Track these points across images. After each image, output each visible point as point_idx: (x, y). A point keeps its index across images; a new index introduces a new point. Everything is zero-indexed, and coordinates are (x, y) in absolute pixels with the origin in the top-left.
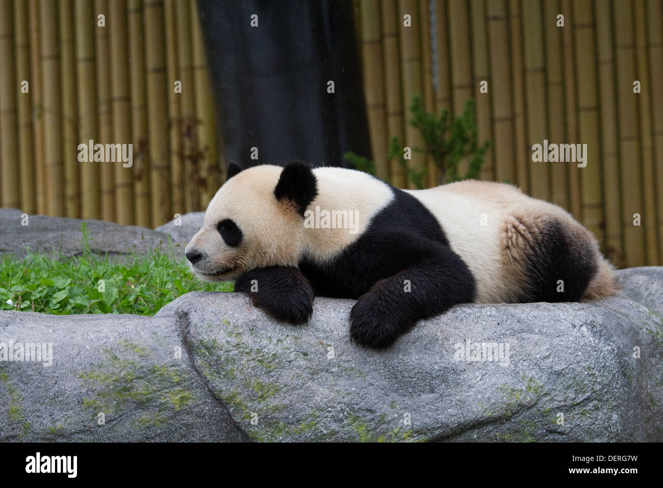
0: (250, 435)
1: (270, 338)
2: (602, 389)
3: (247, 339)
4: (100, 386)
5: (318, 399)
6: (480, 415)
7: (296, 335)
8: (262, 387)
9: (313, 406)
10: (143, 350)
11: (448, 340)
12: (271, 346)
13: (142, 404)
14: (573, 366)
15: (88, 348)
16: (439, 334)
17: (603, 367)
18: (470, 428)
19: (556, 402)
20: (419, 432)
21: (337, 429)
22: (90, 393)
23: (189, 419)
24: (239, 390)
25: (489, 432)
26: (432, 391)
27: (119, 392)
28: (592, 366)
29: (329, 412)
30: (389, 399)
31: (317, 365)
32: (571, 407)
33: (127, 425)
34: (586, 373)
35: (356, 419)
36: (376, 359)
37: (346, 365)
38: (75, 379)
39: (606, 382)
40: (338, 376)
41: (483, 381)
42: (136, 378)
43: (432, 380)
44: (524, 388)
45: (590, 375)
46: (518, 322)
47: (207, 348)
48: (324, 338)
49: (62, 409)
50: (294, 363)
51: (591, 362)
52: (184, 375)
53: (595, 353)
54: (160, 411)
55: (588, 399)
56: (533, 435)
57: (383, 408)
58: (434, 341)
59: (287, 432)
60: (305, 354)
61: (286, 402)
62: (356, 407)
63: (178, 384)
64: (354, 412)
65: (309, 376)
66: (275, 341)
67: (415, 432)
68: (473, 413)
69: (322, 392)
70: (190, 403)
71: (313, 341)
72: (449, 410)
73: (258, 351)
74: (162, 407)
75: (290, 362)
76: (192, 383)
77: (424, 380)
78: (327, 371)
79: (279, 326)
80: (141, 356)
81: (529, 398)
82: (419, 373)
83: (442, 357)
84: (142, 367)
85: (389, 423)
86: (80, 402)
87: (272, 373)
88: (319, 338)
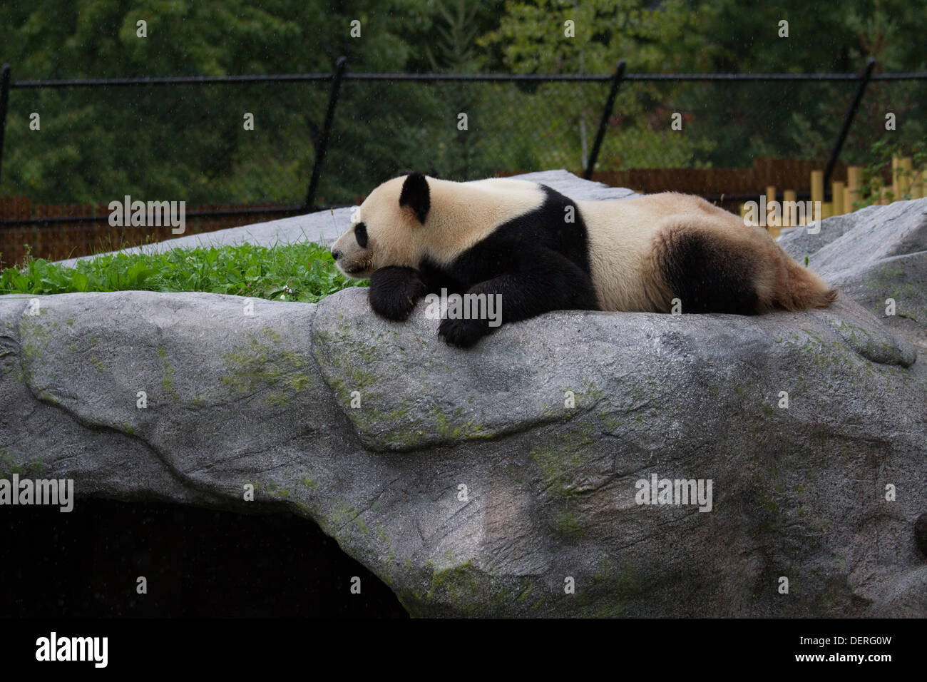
0: (351, 418)
1: (373, 332)
2: (662, 397)
3: (353, 333)
4: (238, 366)
5: (409, 390)
6: (541, 415)
7: (397, 331)
8: (361, 376)
9: (404, 396)
10: (278, 336)
11: (529, 344)
12: (372, 340)
13: (272, 384)
14: (634, 374)
15: (236, 332)
16: (520, 337)
17: (666, 377)
18: (532, 426)
19: (613, 407)
20: (489, 426)
21: (422, 418)
22: (229, 371)
23: (306, 400)
24: (342, 378)
25: (550, 431)
26: (507, 390)
27: (254, 373)
28: (654, 375)
29: (418, 402)
30: (468, 395)
31: (412, 360)
32: (628, 412)
33: (259, 401)
34: (646, 382)
35: (439, 410)
36: (462, 357)
37: (437, 361)
38: (220, 359)
39: (667, 391)
40: (429, 370)
41: (549, 383)
42: (267, 361)
43: (508, 379)
44: (584, 392)
45: (650, 384)
46: (597, 330)
47: (322, 338)
48: (421, 335)
49: (206, 384)
50: (392, 356)
51: (654, 372)
52: (305, 361)
53: (659, 363)
54: (284, 391)
55: (646, 406)
56: (590, 437)
57: (462, 402)
58: (515, 343)
59: (381, 418)
60: (403, 349)
61: (381, 391)
62: (440, 400)
63: (300, 368)
64: (439, 404)
65: (404, 369)
66: (377, 335)
67: (486, 426)
68: (536, 412)
69: (413, 384)
70: (307, 386)
71: (411, 337)
72: (517, 408)
73: (360, 344)
74: (287, 388)
75: (387, 355)
76: (310, 369)
77: (501, 378)
78: (420, 365)
79: (383, 323)
80: (275, 342)
81: (589, 401)
82: (497, 372)
83: (519, 359)
84: (274, 351)
85: (465, 415)
86: (221, 379)
87: (371, 365)
88: (416, 335)
